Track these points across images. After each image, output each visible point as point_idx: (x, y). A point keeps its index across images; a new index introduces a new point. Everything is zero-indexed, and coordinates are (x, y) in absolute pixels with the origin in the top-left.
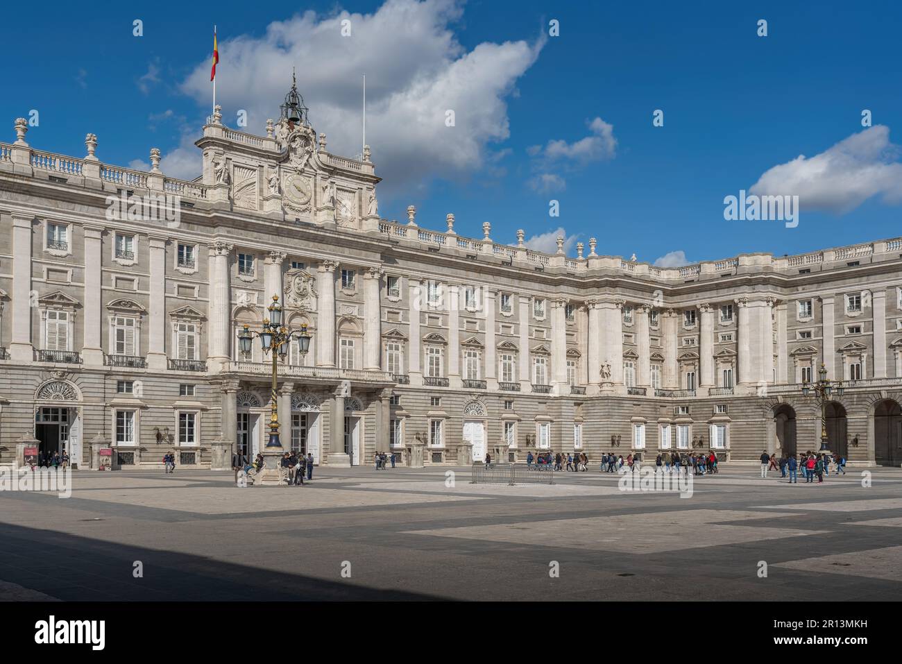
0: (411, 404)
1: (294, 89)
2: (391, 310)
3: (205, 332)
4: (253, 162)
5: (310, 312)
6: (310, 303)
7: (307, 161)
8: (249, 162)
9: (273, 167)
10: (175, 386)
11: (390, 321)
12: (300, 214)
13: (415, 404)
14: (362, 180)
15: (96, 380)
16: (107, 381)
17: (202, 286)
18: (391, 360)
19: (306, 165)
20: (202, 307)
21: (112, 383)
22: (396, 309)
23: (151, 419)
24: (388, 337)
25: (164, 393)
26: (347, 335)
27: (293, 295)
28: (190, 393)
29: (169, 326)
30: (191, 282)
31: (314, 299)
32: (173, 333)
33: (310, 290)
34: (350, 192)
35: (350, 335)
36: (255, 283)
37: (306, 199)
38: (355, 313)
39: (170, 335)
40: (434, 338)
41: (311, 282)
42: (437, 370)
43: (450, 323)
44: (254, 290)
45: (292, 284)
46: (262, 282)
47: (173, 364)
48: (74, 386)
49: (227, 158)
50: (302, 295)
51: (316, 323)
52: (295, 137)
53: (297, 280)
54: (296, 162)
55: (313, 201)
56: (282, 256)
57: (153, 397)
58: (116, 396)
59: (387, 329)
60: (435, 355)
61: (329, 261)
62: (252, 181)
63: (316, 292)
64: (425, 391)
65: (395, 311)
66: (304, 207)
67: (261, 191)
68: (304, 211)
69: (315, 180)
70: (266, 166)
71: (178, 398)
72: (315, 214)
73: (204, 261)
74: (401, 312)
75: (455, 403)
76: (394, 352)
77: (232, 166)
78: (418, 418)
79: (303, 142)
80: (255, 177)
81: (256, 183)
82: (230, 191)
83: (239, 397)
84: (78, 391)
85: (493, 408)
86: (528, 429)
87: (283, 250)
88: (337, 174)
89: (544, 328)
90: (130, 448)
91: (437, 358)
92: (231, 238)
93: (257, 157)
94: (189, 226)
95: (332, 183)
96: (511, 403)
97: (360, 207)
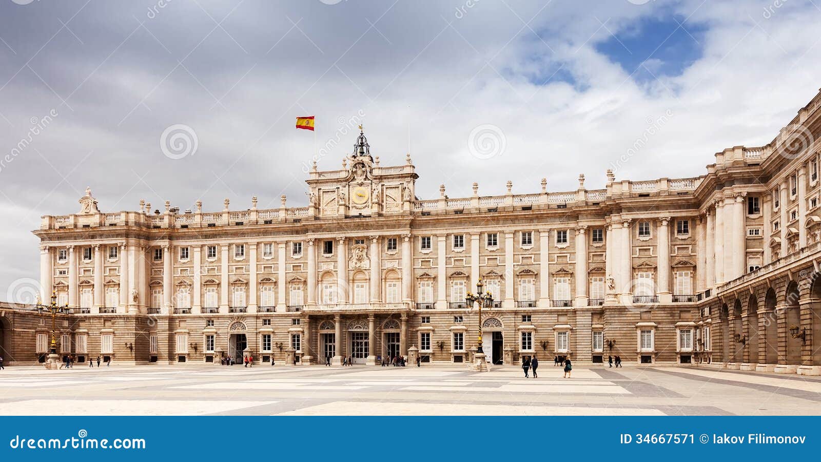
0: (437, 322)
1: (362, 134)
2: (423, 260)
3: (306, 289)
4: (333, 187)
5: (366, 270)
6: (365, 264)
7: (366, 176)
8: (331, 188)
9: (345, 187)
10: (290, 320)
11: (423, 267)
12: (362, 210)
13: (440, 322)
14: (402, 177)
15: (253, 320)
16: (258, 320)
17: (306, 264)
18: (424, 293)
19: (365, 179)
20: (305, 276)
21: (260, 321)
22: (428, 258)
23: (278, 338)
24: (421, 278)
25: (284, 324)
26: (392, 280)
27: (355, 261)
28: (298, 324)
29: (288, 288)
30: (299, 263)
31: (368, 261)
32: (291, 292)
33: (365, 256)
34: (396, 187)
35: (394, 280)
36: (333, 257)
37: (364, 202)
38: (396, 266)
39: (289, 293)
40: (458, 275)
41: (366, 250)
43: (472, 262)
44: (331, 262)
45: (354, 255)
46: (337, 256)
47: (289, 308)
48: (244, 323)
49: (319, 189)
50: (360, 259)
51: (369, 275)
52: (356, 164)
53: (357, 251)
54: (360, 179)
55: (370, 200)
56: (343, 239)
57: (279, 327)
58: (263, 327)
59: (419, 273)
60: (459, 286)
61: (372, 236)
62: (333, 198)
63: (369, 256)
64: (448, 313)
65: (427, 260)
66: (365, 205)
67: (338, 202)
68: (364, 207)
69: (372, 187)
70: (341, 187)
71: (290, 327)
72: (372, 208)
73: (306, 250)
74: (431, 260)
75: (473, 319)
76: (426, 288)
77: (321, 193)
78: (443, 332)
79: (361, 166)
80: (335, 195)
81: (336, 199)
82: (320, 208)
83: (323, 324)
84: (246, 326)
85: (509, 321)
86: (547, 336)
87: (343, 235)
88: (385, 178)
89: (567, 253)
90: (268, 354)
91: (461, 289)
92: (314, 234)
93: (335, 183)
94: (297, 232)
95: (383, 185)
96: (530, 317)
97: (402, 195)
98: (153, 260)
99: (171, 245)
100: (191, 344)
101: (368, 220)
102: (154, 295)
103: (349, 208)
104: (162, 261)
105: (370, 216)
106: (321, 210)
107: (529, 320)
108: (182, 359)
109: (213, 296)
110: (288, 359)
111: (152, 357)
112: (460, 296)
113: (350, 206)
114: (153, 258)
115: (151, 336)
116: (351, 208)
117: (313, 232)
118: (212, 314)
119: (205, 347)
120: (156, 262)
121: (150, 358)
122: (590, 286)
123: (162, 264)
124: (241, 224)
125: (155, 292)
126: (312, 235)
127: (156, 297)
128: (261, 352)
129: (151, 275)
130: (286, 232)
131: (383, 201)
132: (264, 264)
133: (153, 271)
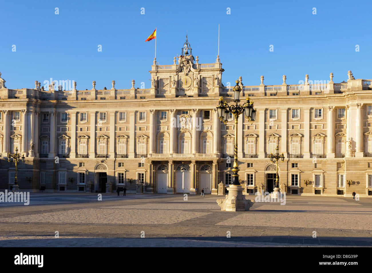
1: (187, 41)
2: (228, 125)
3: (149, 143)
4: (168, 75)
5: (189, 131)
7: (190, 69)
8: (166, 76)
10: (137, 164)
11: (227, 130)
14: (214, 71)
15: (112, 163)
16: (115, 163)
17: (148, 126)
18: (227, 148)
19: (189, 72)
20: (148, 134)
21: (117, 164)
22: (230, 125)
23: (129, 176)
24: (225, 138)
25: (133, 166)
26: (206, 139)
29: (136, 142)
30: (144, 126)
32: (138, 145)
34: (209, 77)
35: (208, 139)
37: (189, 85)
38: (209, 129)
39: (136, 145)
40: (250, 136)
42: (252, 150)
43: (260, 128)
44: (166, 125)
46: (169, 122)
47: (136, 156)
48: (106, 165)
49: (157, 77)
52: (183, 62)
54: (185, 71)
55: (192, 85)
56: (174, 111)
57: (130, 168)
58: (118, 168)
59: (225, 134)
60: (251, 144)
61: (194, 110)
62: (167, 83)
66: (188, 88)
67: (171, 86)
68: (188, 90)
69: (193, 76)
70: (172, 76)
71: (138, 168)
72: (193, 90)
73: (149, 117)
74: (233, 126)
75: (260, 165)
76: (229, 144)
77: (159, 79)
80: (168, 81)
81: (169, 84)
82: (158, 89)
83: (160, 167)
84: (107, 167)
85: (283, 167)
86: (307, 177)
87: (175, 108)
88: (202, 71)
89: (321, 124)
90: (122, 186)
91: (252, 145)
92: (155, 107)
93: (169, 73)
94: (143, 106)
95: (200, 76)
96: (297, 164)
97: (214, 83)
98: (42, 121)
99: (56, 112)
100: (69, 179)
101: (191, 98)
102: (43, 145)
103: (178, 90)
104: (49, 122)
105: (192, 96)
106: (160, 91)
107: (297, 166)
108: (62, 188)
109: (84, 147)
110: (139, 189)
111: (41, 187)
112: (251, 150)
113: (179, 89)
114: (42, 120)
115: (41, 173)
116: (179, 90)
117: (154, 105)
118: (83, 159)
119: (78, 180)
120: (44, 123)
121: (40, 187)
122: (336, 145)
123: (49, 124)
124: (105, 99)
125: (44, 143)
126: (153, 107)
127: (44, 146)
128: (117, 184)
129: (41, 131)
130: (135, 105)
131: (201, 86)
132: (120, 126)
133: (42, 129)
